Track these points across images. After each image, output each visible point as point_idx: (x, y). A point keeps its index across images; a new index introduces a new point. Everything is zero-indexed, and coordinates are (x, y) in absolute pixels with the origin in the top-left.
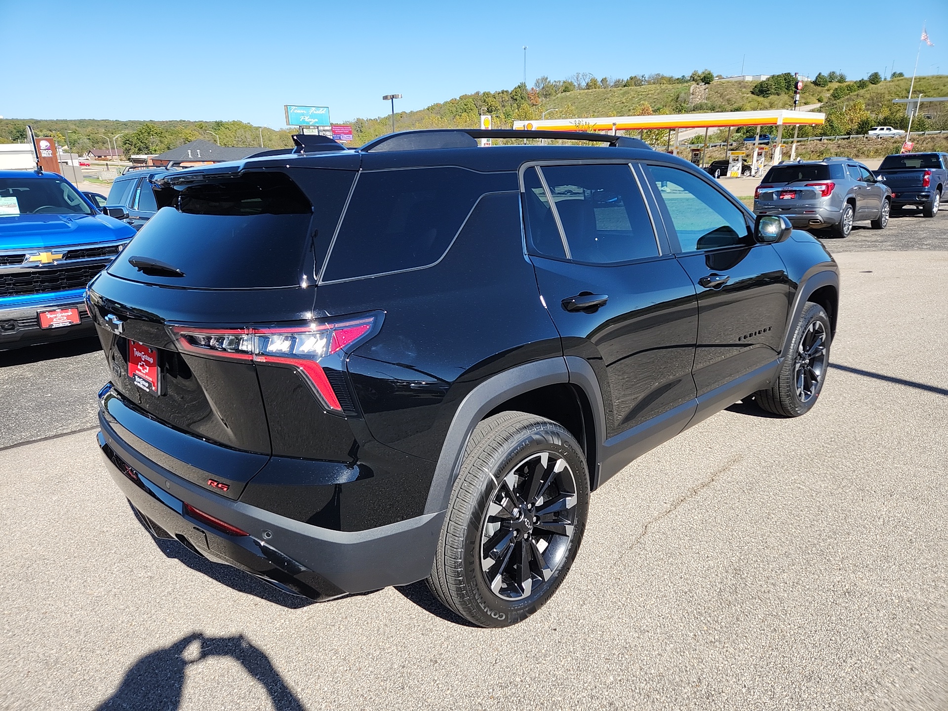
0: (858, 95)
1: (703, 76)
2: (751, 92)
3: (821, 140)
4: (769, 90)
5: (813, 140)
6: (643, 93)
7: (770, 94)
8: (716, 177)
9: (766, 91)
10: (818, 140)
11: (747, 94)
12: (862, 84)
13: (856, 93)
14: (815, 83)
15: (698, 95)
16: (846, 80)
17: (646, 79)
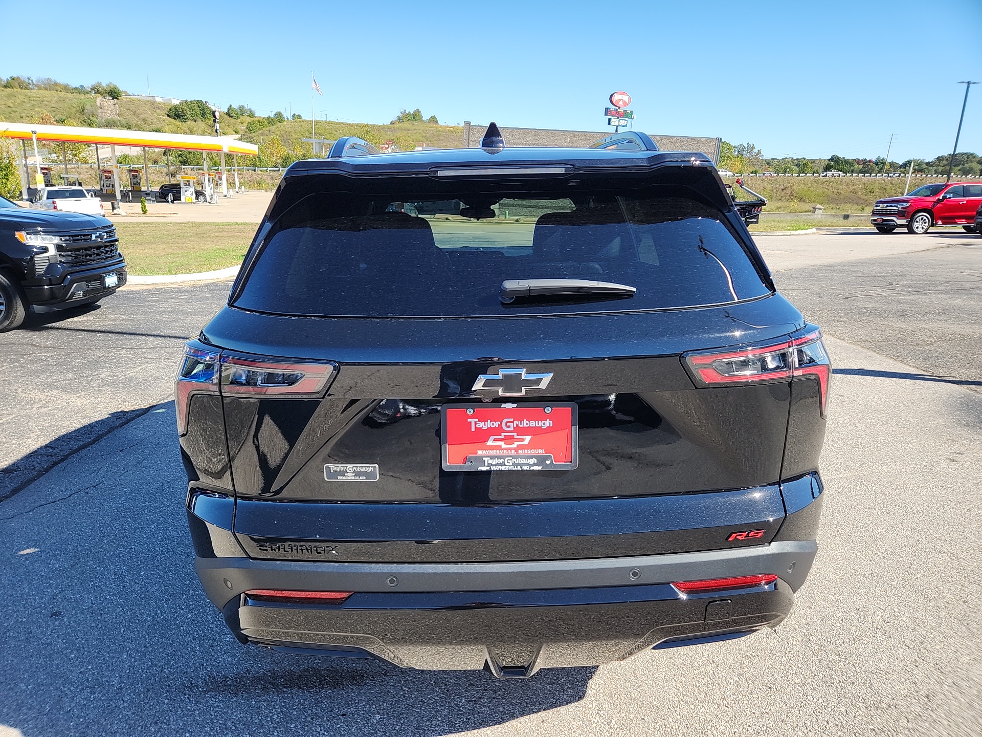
0: (269, 131)
1: (108, 89)
2: (166, 114)
3: (255, 170)
4: (185, 116)
5: (248, 170)
6: (36, 99)
7: (187, 119)
8: (170, 202)
9: (182, 116)
10: (253, 170)
11: (163, 116)
12: (270, 121)
13: (268, 129)
14: (228, 114)
15: (108, 110)
16: (256, 115)
17: (34, 82)
